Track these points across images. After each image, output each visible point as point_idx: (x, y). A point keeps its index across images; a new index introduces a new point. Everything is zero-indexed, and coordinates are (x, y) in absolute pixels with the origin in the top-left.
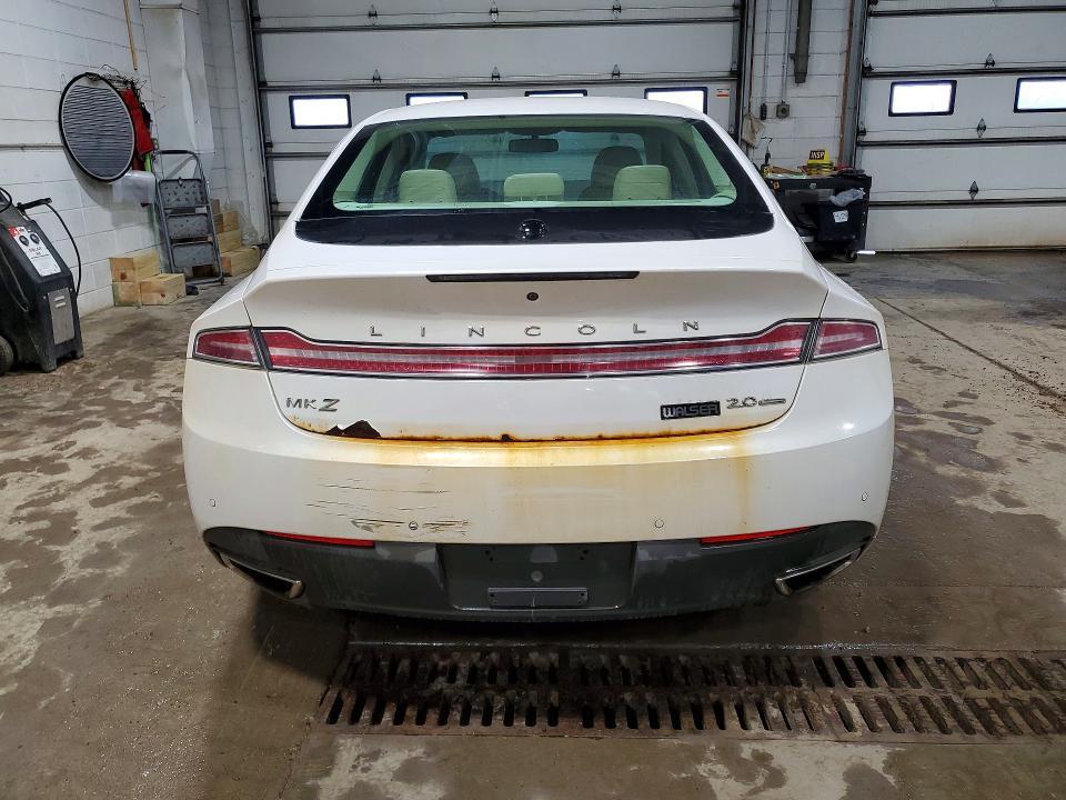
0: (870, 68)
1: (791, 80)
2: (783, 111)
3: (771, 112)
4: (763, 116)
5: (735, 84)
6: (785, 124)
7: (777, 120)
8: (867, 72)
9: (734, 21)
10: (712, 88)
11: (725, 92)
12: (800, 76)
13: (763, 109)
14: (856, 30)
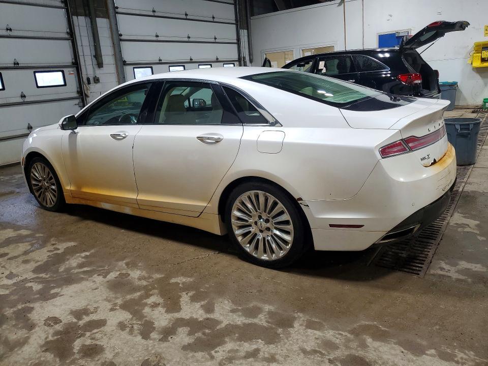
0: (125, 61)
1: (96, 67)
2: (97, 80)
3: (92, 80)
4: (89, 83)
5: (75, 69)
6: (98, 85)
7: (95, 84)
8: (125, 63)
9: (68, 40)
10: (66, 70)
11: (72, 72)
12: (100, 65)
13: (88, 79)
14: (116, 46)
